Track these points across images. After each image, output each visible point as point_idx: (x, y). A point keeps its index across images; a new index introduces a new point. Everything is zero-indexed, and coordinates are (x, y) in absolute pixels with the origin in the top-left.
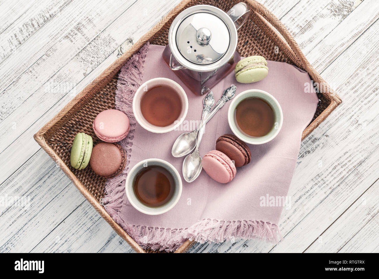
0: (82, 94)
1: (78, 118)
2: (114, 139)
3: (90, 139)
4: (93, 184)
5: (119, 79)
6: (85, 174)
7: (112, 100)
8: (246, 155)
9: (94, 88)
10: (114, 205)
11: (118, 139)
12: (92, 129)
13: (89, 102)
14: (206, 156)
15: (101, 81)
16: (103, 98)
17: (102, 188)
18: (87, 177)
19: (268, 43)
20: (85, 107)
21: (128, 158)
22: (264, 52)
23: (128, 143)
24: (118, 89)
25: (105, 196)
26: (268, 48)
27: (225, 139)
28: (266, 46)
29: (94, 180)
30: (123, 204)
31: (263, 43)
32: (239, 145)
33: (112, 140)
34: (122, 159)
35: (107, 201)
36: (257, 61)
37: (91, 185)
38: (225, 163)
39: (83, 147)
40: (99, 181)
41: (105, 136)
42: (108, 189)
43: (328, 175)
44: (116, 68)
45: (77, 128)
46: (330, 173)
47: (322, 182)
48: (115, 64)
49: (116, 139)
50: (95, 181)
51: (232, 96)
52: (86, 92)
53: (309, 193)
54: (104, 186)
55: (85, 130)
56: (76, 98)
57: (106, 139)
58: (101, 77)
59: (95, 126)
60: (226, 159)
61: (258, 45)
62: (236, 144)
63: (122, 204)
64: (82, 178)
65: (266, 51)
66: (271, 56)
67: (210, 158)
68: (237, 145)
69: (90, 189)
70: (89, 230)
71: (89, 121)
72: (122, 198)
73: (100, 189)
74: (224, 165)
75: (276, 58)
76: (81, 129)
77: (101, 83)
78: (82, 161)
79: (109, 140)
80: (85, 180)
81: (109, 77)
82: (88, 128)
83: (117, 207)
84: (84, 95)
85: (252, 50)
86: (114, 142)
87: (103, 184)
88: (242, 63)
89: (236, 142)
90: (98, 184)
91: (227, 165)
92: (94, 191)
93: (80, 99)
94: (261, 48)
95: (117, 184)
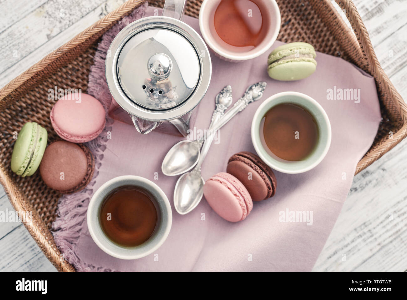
0: (39, 66)
1: (30, 99)
2: (80, 139)
3: (43, 134)
4: (41, 199)
5: (99, 50)
6: (31, 183)
7: (83, 79)
8: (271, 187)
9: (59, 59)
10: (68, 234)
11: (85, 139)
12: (49, 118)
13: (50, 78)
14: (212, 179)
15: (71, 50)
16: (71, 75)
17: (53, 206)
18: (34, 187)
19: (319, 27)
20: (42, 84)
21: (96, 167)
22: (311, 39)
23: (99, 146)
24: (95, 65)
25: (56, 219)
26: (318, 34)
27: (243, 158)
28: (314, 31)
29: (43, 193)
30: (82, 233)
31: (312, 26)
32: (263, 171)
33: (77, 139)
34: (88, 168)
35: (59, 226)
36: (303, 50)
37: (38, 200)
38: (238, 194)
39: (32, 144)
40: (50, 195)
41: (66, 133)
42: (62, 209)
43: (378, 225)
44: (96, 34)
45: (28, 114)
46: (382, 222)
47: (369, 234)
48: (95, 28)
49: (82, 139)
50: (45, 195)
51: (259, 96)
52: (46, 64)
53: (349, 248)
54: (57, 203)
55: (39, 119)
56: (29, 71)
57: (68, 137)
58: (71, 44)
59: (53, 115)
60: (241, 189)
61: (305, 27)
62: (259, 168)
63: (80, 234)
64: (27, 187)
65: (314, 37)
66: (321, 46)
67: (218, 184)
68: (260, 171)
69: (36, 206)
70: (28, 264)
71: (47, 106)
72: (81, 225)
73: (50, 208)
74: (237, 197)
75: (327, 49)
76: (33, 116)
77: (70, 53)
78: (28, 165)
79: (72, 138)
80: (29, 191)
81: (83, 46)
82: (43, 116)
83: (72, 238)
84: (42, 68)
85: (295, 33)
86: (78, 142)
87: (55, 201)
88: (281, 50)
89: (259, 166)
90: (49, 199)
91: (241, 198)
92: (42, 209)
93: (36, 73)
94: (308, 32)
95: (76, 203)
